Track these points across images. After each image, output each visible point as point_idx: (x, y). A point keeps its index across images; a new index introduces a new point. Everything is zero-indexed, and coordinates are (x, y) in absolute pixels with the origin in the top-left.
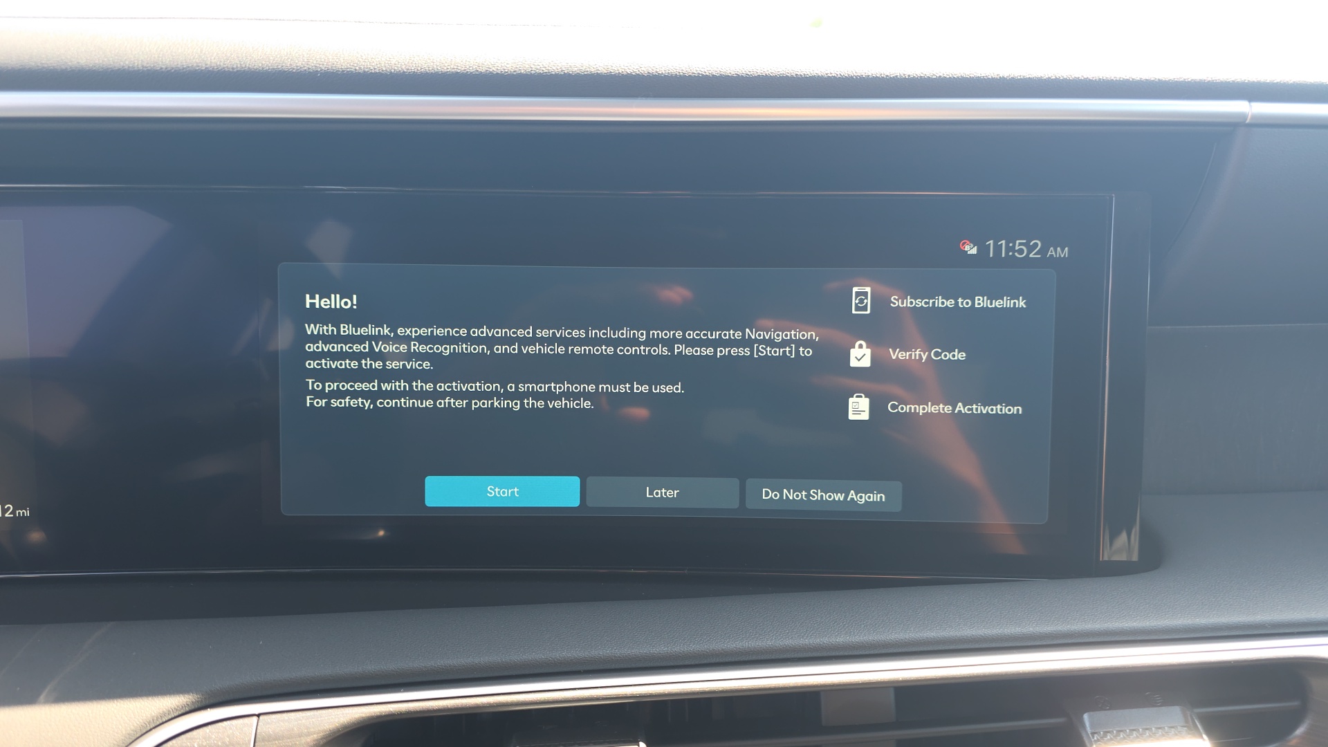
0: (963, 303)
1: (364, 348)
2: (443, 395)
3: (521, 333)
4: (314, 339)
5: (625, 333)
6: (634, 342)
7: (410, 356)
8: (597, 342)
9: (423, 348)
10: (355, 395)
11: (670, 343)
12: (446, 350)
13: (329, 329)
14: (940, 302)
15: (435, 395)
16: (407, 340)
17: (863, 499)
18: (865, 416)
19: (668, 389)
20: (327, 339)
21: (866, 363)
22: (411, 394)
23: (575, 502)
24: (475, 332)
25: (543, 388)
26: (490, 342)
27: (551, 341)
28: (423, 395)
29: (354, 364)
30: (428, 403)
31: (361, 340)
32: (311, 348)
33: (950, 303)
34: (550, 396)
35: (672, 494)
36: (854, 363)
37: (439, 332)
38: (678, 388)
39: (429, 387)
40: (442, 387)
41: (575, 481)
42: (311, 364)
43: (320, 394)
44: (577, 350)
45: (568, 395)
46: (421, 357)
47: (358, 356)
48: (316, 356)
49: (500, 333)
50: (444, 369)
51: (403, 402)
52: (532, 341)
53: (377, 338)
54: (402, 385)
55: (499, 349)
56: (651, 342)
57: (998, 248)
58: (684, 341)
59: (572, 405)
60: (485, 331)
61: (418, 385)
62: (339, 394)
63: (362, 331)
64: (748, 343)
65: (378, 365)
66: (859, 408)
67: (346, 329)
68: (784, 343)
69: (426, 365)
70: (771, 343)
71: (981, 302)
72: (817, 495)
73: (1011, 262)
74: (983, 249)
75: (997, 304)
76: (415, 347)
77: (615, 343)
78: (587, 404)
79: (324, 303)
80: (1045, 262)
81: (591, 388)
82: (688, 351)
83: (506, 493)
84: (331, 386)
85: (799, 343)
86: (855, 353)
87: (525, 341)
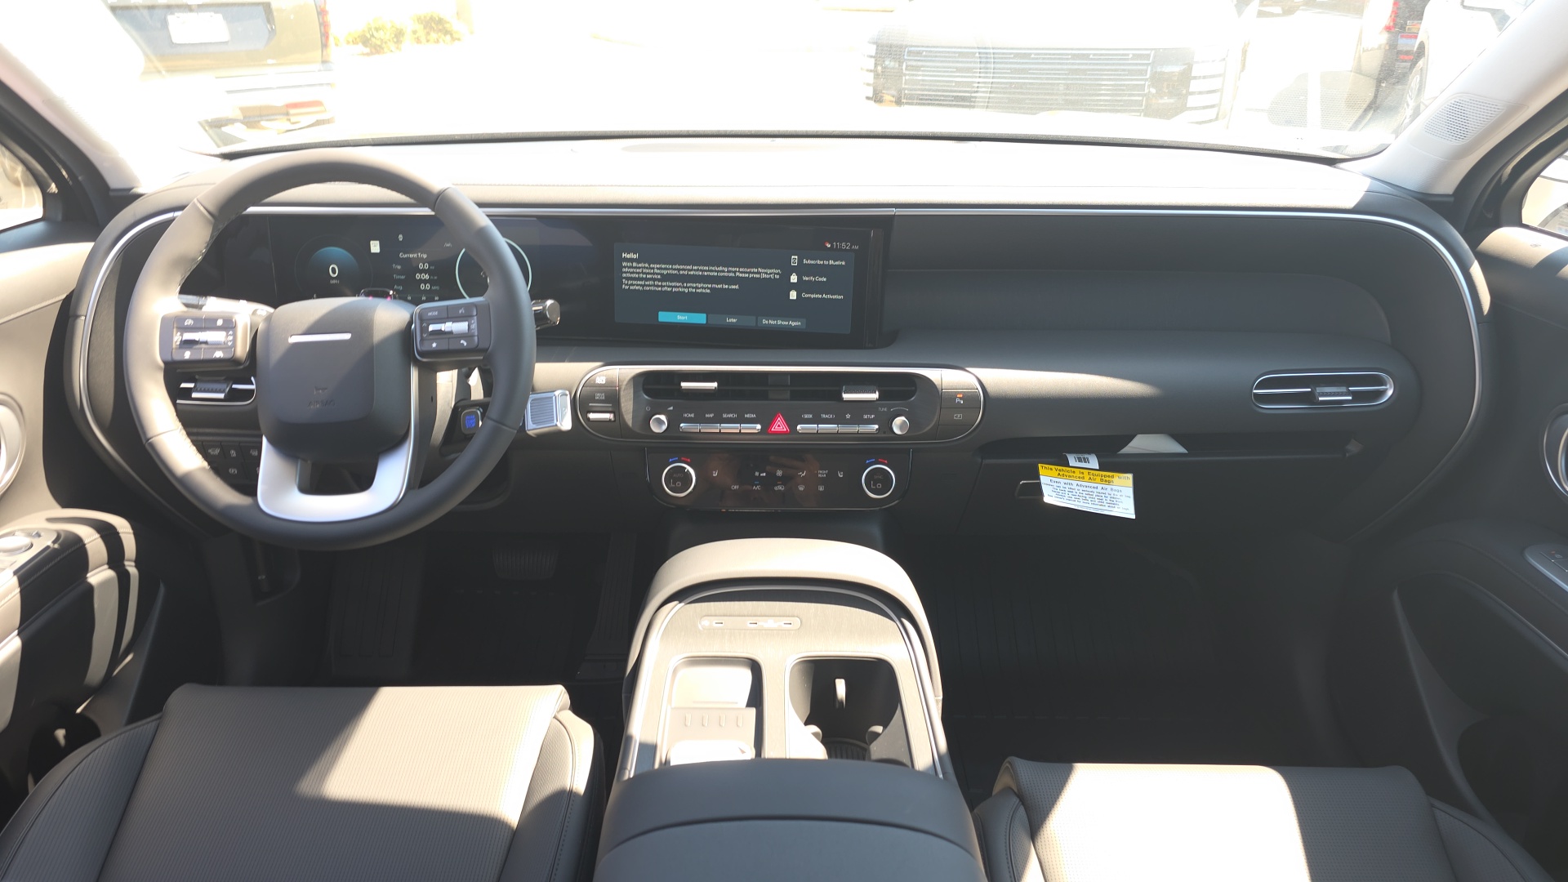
0: (826, 263)
1: (640, 270)
2: (664, 286)
3: (688, 267)
4: (625, 267)
5: (721, 268)
6: (723, 271)
7: (654, 274)
8: (712, 271)
9: (658, 271)
10: (637, 285)
11: (735, 272)
12: (665, 272)
13: (629, 264)
14: (819, 262)
15: (662, 286)
16: (653, 268)
17: (794, 324)
18: (795, 298)
19: (734, 287)
20: (629, 267)
21: (796, 281)
22: (654, 285)
23: (705, 322)
24: (674, 267)
25: (694, 285)
26: (679, 270)
27: (698, 270)
28: (658, 286)
29: (637, 276)
30: (660, 289)
31: (639, 268)
32: (624, 270)
33: (822, 262)
34: (697, 288)
35: (734, 320)
36: (792, 281)
37: (663, 266)
38: (737, 287)
39: (660, 284)
40: (664, 284)
41: (704, 315)
42: (624, 275)
43: (627, 285)
44: (706, 273)
45: (703, 288)
46: (657, 274)
47: (639, 273)
48: (625, 272)
49: (681, 267)
50: (665, 278)
51: (652, 288)
52: (692, 270)
53: (645, 268)
54: (651, 283)
55: (681, 272)
56: (728, 272)
57: (837, 245)
58: (739, 271)
59: (704, 291)
60: (677, 267)
61: (656, 283)
62: (632, 285)
63: (640, 265)
64: (758, 273)
65: (644, 276)
66: (793, 295)
67: (635, 264)
68: (770, 274)
69: (659, 277)
70: (766, 273)
71: (831, 262)
72: (779, 322)
73: (841, 250)
74: (832, 245)
75: (837, 263)
76: (656, 271)
77: (718, 272)
78: (708, 291)
79: (628, 256)
80: (851, 250)
81: (710, 286)
82: (741, 275)
83: (683, 318)
84: (630, 282)
85: (775, 274)
86: (792, 277)
87: (689, 270)
